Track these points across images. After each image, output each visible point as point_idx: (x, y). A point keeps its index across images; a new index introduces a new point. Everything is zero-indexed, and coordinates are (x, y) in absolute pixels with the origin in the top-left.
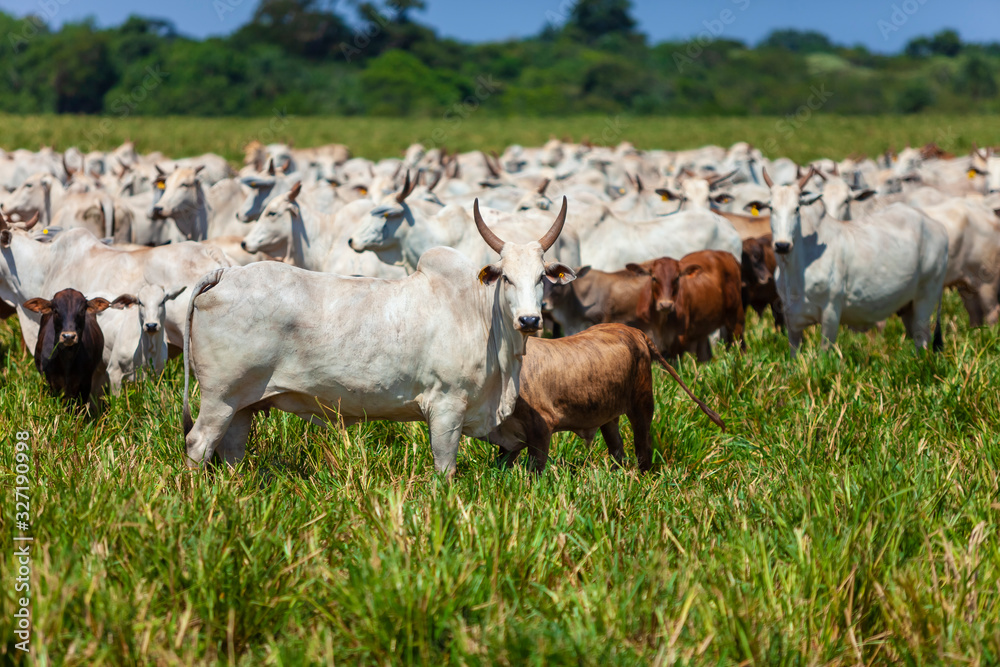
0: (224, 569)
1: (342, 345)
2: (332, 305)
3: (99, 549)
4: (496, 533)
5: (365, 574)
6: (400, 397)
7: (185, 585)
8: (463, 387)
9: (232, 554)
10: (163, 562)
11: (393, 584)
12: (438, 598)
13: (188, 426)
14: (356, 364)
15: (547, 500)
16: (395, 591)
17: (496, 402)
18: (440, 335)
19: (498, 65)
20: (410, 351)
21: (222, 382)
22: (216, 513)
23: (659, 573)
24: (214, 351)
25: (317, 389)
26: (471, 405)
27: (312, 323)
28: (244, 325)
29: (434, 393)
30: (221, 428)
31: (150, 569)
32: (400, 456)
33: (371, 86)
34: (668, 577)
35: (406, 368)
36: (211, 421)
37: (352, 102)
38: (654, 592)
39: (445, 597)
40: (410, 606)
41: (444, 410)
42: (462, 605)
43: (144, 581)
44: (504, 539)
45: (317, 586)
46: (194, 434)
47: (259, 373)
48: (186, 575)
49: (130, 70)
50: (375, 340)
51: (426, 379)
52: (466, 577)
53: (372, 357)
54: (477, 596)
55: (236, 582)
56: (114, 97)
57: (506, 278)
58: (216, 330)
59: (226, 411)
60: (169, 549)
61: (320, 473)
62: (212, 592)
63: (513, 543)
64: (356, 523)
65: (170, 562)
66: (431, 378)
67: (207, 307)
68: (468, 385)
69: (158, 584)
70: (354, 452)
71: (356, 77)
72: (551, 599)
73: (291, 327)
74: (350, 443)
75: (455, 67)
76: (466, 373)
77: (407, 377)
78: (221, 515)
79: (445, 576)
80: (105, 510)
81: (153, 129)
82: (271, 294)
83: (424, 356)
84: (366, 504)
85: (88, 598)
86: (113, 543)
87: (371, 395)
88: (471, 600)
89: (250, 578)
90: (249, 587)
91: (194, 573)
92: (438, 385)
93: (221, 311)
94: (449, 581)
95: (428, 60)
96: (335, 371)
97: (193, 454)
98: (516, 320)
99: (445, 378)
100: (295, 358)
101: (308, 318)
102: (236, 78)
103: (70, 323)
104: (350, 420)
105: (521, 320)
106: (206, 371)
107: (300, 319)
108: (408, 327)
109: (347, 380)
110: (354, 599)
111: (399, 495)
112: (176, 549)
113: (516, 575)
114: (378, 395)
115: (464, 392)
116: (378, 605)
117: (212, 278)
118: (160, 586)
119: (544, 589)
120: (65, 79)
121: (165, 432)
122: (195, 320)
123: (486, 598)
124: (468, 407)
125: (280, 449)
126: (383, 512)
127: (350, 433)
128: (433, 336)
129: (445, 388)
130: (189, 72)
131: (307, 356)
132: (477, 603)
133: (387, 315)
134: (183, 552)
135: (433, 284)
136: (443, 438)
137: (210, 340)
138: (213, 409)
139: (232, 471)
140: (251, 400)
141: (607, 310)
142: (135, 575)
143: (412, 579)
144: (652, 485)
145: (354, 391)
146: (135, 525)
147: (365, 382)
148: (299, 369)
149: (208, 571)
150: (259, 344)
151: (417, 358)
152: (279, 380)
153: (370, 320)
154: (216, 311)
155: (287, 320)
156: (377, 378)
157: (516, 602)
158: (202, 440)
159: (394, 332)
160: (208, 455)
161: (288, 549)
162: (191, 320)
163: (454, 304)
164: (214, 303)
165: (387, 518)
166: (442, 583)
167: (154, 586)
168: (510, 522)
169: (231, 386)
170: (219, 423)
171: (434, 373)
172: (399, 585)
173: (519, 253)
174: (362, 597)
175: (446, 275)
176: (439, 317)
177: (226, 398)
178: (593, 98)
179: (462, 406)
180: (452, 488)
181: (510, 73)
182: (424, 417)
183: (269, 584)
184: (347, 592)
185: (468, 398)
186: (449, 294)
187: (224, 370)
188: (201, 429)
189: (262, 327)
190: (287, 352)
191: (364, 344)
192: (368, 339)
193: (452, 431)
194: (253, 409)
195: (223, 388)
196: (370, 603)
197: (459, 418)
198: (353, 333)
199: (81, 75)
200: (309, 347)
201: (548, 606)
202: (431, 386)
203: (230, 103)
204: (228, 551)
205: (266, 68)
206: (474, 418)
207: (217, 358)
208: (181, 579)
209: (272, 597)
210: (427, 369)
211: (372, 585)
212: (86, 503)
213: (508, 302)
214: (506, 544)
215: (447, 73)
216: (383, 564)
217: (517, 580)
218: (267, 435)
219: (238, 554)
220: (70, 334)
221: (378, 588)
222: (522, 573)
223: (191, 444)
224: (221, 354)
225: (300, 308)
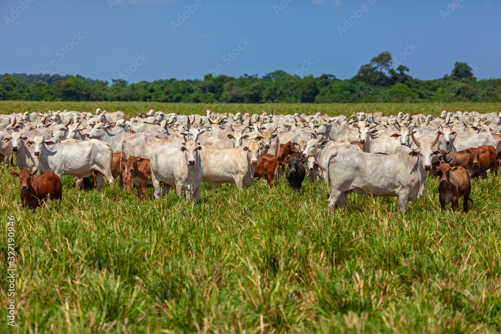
0: (335, 239)
1: (372, 174)
2: (369, 162)
3: (300, 233)
4: (415, 230)
5: (375, 242)
6: (389, 189)
7: (323, 244)
8: (408, 187)
9: (337, 236)
10: (317, 237)
11: (383, 245)
12: (396, 250)
13: (328, 197)
14: (376, 179)
15: (432, 220)
16: (383, 248)
17: (418, 191)
18: (401, 171)
19: (431, 87)
20: (392, 176)
21: (338, 184)
22: (333, 223)
23: (462, 243)
24: (335, 175)
25: (365, 187)
26: (411, 192)
27: (363, 167)
28: (344, 168)
29: (399, 189)
30: (338, 198)
31: (313, 239)
32: (390, 207)
33: (392, 93)
34: (465, 245)
35: (391, 181)
36: (334, 196)
37: (386, 98)
38: (461, 249)
39: (398, 249)
40: (388, 252)
41: (403, 194)
42: (403, 252)
43: (311, 243)
44: (417, 233)
45: (362, 246)
46: (330, 199)
47: (348, 182)
48: (324, 241)
49: (322, 90)
50: (382, 173)
51: (397, 184)
52: (404, 243)
53: (381, 177)
54: (408, 249)
55: (338, 243)
56: (317, 97)
57: (421, 155)
58: (336, 170)
59: (339, 193)
60: (319, 234)
61: (366, 211)
62: (331, 246)
63: (420, 234)
64: (374, 227)
65: (319, 237)
66: (399, 184)
67: (333, 163)
68: (409, 186)
69: (315, 244)
70: (376, 205)
71: (388, 91)
72: (430, 251)
73: (357, 169)
74: (375, 203)
75: (417, 88)
76: (409, 183)
77: (391, 184)
78: (335, 224)
79: (398, 243)
80: (301, 222)
81: (328, 107)
82: (352, 159)
83: (396, 177)
84: (377, 222)
85: (295, 248)
86: (304, 232)
87: (381, 189)
88: (406, 250)
89: (342, 242)
90: (342, 245)
91: (326, 240)
92: (401, 186)
93: (337, 164)
94: (399, 245)
95: (409, 86)
96: (370, 182)
97: (329, 205)
98: (424, 167)
99: (403, 184)
100: (359, 178)
101: (362, 166)
102: (353, 91)
103: (293, 166)
104: (375, 196)
105: (425, 166)
106: (333, 181)
107: (360, 166)
108: (392, 169)
109: (374, 184)
110: (372, 250)
111: (387, 219)
112: (321, 234)
113: (420, 243)
114: (383, 189)
115: (409, 188)
116: (379, 251)
117: (335, 154)
118: (316, 244)
119: (428, 247)
120: (304, 93)
121: (322, 199)
122: (330, 166)
123: (410, 250)
124: (410, 193)
125: (355, 204)
126: (382, 224)
127: (375, 200)
128: (399, 171)
129: (403, 187)
130: (339, 90)
131: (362, 177)
132: (408, 251)
133: (386, 165)
134: (322, 234)
135: (399, 157)
136: (403, 202)
137: (334, 172)
138: (335, 192)
139: (340, 210)
140: (346, 190)
141: (455, 163)
142: (309, 241)
143: (389, 244)
144: (465, 216)
145: (376, 188)
146: (309, 227)
147: (379, 185)
148: (360, 181)
149: (330, 240)
150: (348, 173)
151: (394, 178)
152: (354, 184)
153: (380, 167)
154: (336, 164)
155: (356, 166)
156: (383, 184)
157: (420, 251)
158: (332, 201)
159: (388, 170)
160: (334, 205)
161: (354, 234)
162: (329, 166)
163: (405, 162)
164: (335, 162)
165: (384, 226)
166: (397, 246)
167: (314, 244)
168: (419, 228)
169: (340, 186)
170: (337, 196)
171: (399, 182)
172: (385, 246)
173: (425, 147)
174: (374, 249)
175: (403, 154)
176: (401, 166)
177: (339, 189)
178: (459, 97)
179: (408, 192)
180: (404, 217)
181: (434, 89)
182: (397, 195)
183: (348, 244)
184: (369, 247)
185: (410, 190)
186: (404, 159)
187: (338, 181)
188: (332, 198)
189: (349, 169)
190: (356, 176)
191: (379, 174)
192: (380, 172)
193: (405, 200)
194: (347, 192)
195: (338, 186)
196: (376, 251)
197: (407, 196)
198: (375, 171)
199: (308, 92)
200: (363, 174)
201: (429, 253)
202: (399, 186)
203: (351, 99)
204: (336, 234)
205: (362, 88)
206: (412, 196)
207: (336, 178)
208: (322, 242)
209: (349, 248)
210: (397, 181)
211: (377, 245)
212: (296, 220)
213: (421, 161)
214: (418, 234)
215: (415, 89)
216: (380, 239)
217: (420, 245)
218: (351, 200)
219: (338, 236)
220: (293, 169)
221: (378, 247)
222: (422, 242)
223: (329, 202)
224: (337, 176)
225: (360, 163)
